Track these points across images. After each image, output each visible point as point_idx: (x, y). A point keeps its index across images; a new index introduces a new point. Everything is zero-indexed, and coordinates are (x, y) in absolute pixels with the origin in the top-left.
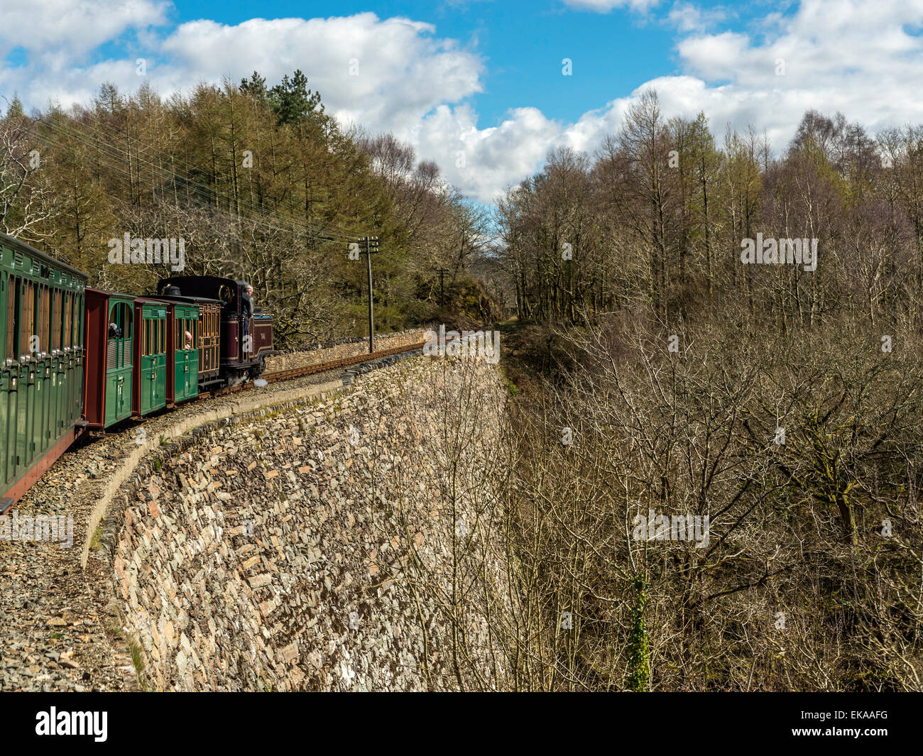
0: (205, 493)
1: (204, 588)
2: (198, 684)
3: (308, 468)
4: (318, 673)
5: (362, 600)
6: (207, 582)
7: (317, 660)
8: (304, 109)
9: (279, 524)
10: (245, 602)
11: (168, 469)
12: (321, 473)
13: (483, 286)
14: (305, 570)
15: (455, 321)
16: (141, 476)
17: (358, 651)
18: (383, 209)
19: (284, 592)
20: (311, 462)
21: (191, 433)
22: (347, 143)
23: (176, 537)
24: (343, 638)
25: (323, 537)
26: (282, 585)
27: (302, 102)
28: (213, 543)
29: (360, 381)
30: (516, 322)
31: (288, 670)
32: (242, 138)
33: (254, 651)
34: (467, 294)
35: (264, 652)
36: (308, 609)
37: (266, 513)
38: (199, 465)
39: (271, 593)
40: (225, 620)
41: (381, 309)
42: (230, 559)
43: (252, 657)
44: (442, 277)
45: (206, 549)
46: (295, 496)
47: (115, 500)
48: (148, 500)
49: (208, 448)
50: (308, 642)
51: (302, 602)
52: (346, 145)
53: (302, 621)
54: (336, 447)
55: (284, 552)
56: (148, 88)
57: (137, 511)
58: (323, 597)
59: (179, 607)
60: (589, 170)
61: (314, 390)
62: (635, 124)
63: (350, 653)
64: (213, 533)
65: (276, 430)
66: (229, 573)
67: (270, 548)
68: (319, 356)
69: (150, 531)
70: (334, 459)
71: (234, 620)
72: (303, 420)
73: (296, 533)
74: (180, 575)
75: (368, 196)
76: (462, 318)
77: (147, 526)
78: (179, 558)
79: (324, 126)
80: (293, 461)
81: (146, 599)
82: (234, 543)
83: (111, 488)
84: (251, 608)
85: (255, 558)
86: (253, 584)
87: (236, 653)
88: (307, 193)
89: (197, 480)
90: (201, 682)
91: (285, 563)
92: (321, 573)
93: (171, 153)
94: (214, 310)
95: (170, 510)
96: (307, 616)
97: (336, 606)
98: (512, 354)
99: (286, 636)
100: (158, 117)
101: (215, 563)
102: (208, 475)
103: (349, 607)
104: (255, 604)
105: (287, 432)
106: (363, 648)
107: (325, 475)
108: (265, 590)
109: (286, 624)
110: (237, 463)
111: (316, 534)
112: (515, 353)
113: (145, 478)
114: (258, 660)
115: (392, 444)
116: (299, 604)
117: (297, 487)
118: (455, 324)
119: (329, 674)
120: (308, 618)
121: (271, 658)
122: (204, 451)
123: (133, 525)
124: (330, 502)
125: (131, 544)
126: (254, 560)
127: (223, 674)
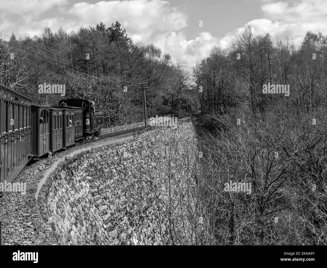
0: (82, 177)
1: (81, 210)
2: (79, 242)
3: (120, 168)
4: (124, 240)
5: (141, 215)
6: (83, 208)
7: (124, 236)
8: (120, 36)
9: (109, 188)
10: (97, 215)
11: (68, 168)
12: (125, 169)
13: (188, 100)
14: (119, 204)
15: (178, 113)
16: (58, 171)
17: (139, 233)
18: (150, 72)
19: (111, 212)
20: (122, 166)
21: (76, 156)
22: (136, 48)
23: (71, 192)
24: (134, 229)
25: (126, 192)
26: (111, 209)
27: (119, 33)
28: (85, 194)
29: (140, 136)
30: (200, 113)
31: (113, 239)
32: (97, 47)
33: (100, 232)
34: (183, 103)
35: (104, 233)
36: (121, 218)
37: (105, 184)
38: (80, 167)
39: (107, 212)
40: (90, 221)
41: (150, 109)
42: (92, 200)
43: (100, 234)
44: (173, 97)
45: (83, 196)
46: (115, 178)
47: (48, 178)
48: (61, 179)
49: (83, 161)
50: (121, 230)
51: (118, 216)
52: (135, 49)
53: (118, 222)
54: (131, 160)
55: (112, 198)
56: (62, 29)
57: (57, 182)
58: (126, 214)
59: (72, 216)
60: (226, 56)
61: (123, 140)
62: (243, 38)
63: (136, 234)
64: (85, 191)
65: (108, 154)
66: (91, 205)
67: (106, 196)
68: (126, 127)
69: (61, 190)
70: (130, 165)
71: (93, 221)
72: (118, 151)
73: (116, 191)
74: (73, 205)
75: (144, 68)
76: (181, 112)
77: (60, 188)
78: (72, 199)
79: (127, 42)
80: (114, 165)
81: (60, 212)
82: (93, 195)
83: (47, 174)
84: (99, 217)
85: (101, 200)
86: (100, 209)
87: (93, 233)
88: (121, 67)
89: (79, 172)
90: (80, 241)
91: (112, 201)
92: (125, 205)
93: (71, 53)
94: (81, 111)
95: (69, 183)
96: (120, 220)
97: (131, 217)
98: (199, 125)
99: (112, 227)
100: (65, 40)
101: (86, 201)
102: (83, 170)
103: (136, 217)
104: (101, 216)
105: (112, 155)
106: (141, 232)
107: (127, 170)
108: (104, 211)
109: (112, 223)
110: (94, 166)
111: (123, 191)
112: (200, 124)
113: (59, 171)
114: (102, 235)
115: (152, 159)
116: (117, 216)
117: (116, 175)
118: (178, 114)
119: (128, 241)
120: (120, 221)
121: (107, 235)
122: (82, 162)
123: (55, 187)
124: (129, 180)
125: (54, 194)
126: (100, 201)
127: (88, 239)
